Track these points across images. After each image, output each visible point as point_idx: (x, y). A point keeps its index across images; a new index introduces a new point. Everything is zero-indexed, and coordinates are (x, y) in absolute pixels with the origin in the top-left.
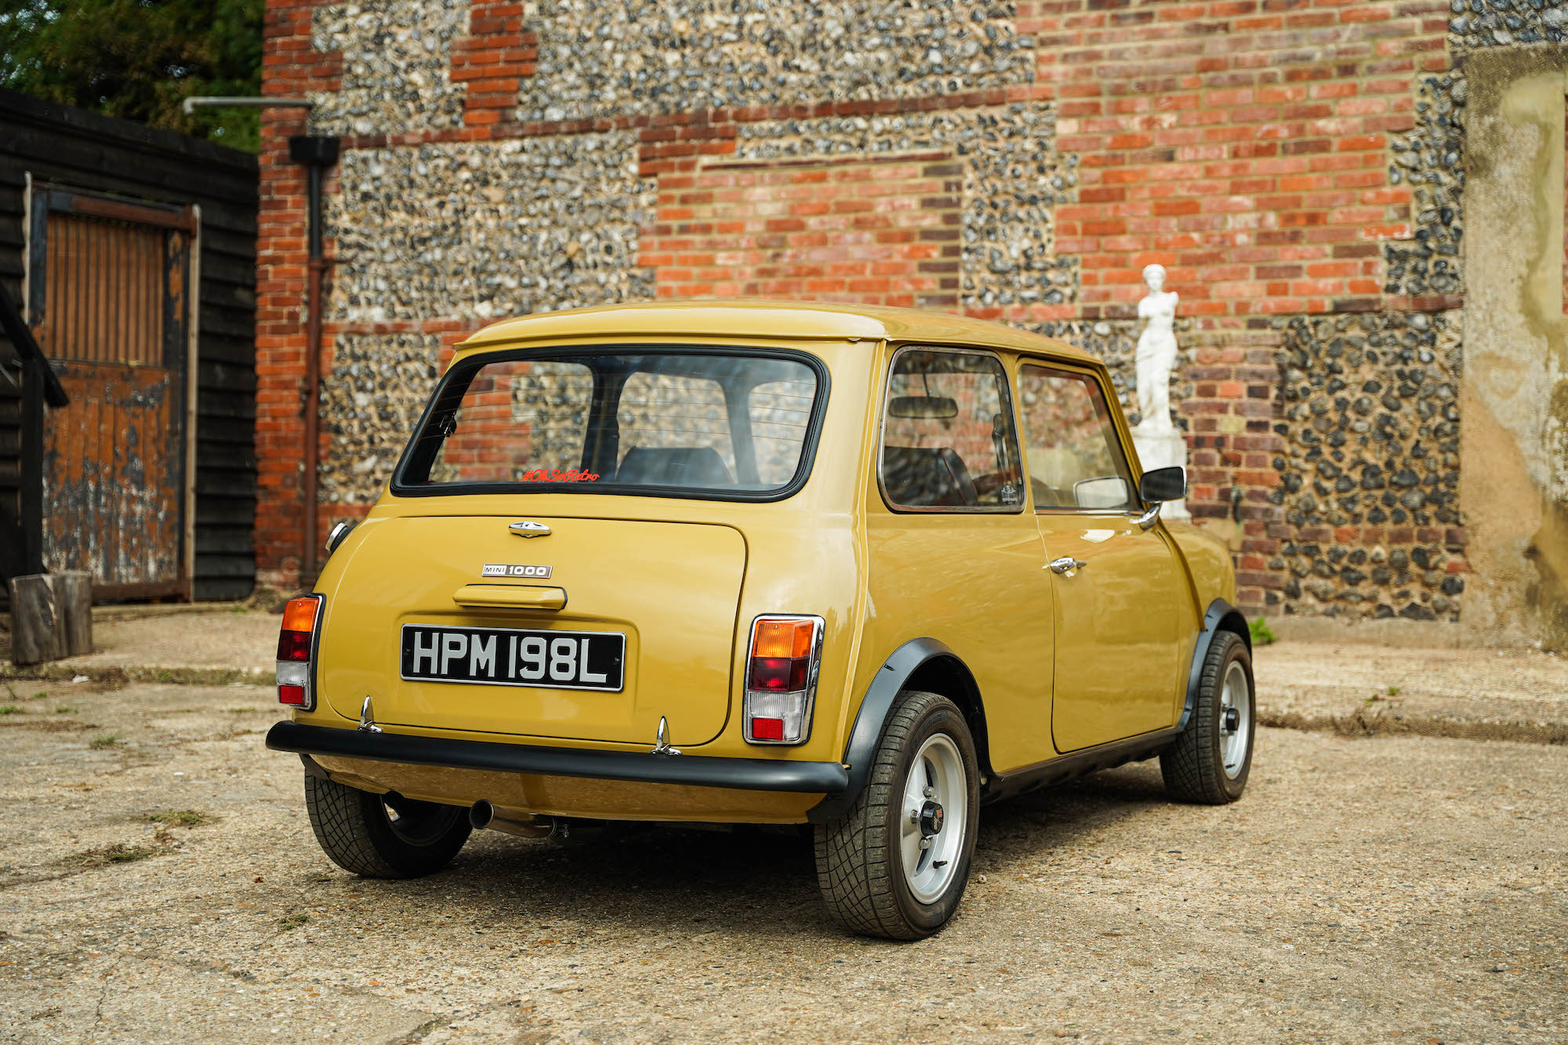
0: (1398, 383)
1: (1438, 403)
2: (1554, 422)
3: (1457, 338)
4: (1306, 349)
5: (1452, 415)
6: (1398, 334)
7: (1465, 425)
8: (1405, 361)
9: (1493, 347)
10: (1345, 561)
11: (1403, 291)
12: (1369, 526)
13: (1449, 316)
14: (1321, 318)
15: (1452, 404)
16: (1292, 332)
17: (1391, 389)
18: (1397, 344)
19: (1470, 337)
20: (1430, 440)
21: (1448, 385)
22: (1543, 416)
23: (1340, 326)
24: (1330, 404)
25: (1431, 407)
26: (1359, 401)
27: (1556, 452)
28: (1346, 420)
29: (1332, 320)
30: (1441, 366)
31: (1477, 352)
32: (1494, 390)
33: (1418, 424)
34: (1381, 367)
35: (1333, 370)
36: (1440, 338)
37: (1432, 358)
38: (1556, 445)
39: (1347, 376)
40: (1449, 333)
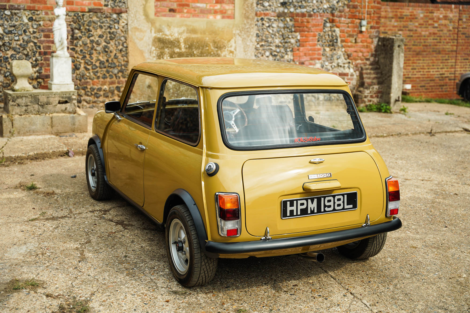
0: (109, 35)
1: (120, 42)
2: (153, 48)
3: (126, 22)
4: (80, 23)
5: (125, 45)
6: (108, 19)
7: (130, 49)
8: (111, 28)
9: (136, 25)
10: (95, 91)
11: (109, 6)
12: (102, 80)
13: (123, 15)
14: (85, 13)
15: (125, 42)
16: (75, 18)
17: (107, 37)
18: (108, 23)
19: (130, 22)
20: (119, 53)
21: (124, 36)
22: (150, 46)
23: (91, 16)
24: (88, 41)
25: (119, 43)
26: (98, 41)
27: (154, 57)
28: (93, 47)
29: (88, 14)
30: (122, 31)
31: (132, 27)
32: (137, 38)
33: (115, 48)
34: (103, 30)
35: (89, 31)
36: (121, 22)
37: (119, 28)
38: (154, 55)
39: (93, 32)
40: (123, 20)
